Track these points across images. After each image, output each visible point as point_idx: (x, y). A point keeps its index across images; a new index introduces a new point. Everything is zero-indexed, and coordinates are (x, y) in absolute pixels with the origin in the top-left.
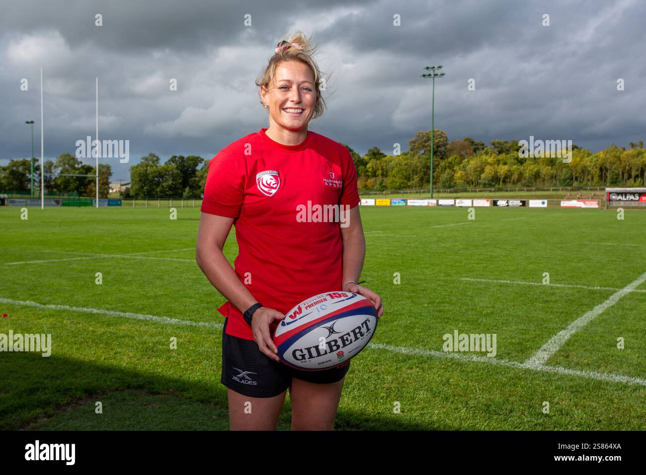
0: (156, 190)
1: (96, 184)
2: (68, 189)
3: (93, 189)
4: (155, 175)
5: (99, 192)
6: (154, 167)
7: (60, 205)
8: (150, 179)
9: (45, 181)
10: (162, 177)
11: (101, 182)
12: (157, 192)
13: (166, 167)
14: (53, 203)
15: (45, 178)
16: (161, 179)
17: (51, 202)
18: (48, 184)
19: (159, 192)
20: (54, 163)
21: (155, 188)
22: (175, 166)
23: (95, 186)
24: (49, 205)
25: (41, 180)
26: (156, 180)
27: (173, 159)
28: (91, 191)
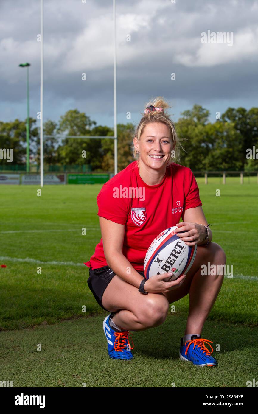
0: (203, 162)
1: (113, 155)
2: (77, 163)
3: (110, 161)
4: (201, 137)
5: (118, 166)
6: (200, 127)
7: (64, 183)
8: (194, 145)
9: (45, 151)
10: (212, 142)
11: (122, 152)
12: (204, 165)
13: (218, 126)
14: (56, 179)
15: (46, 147)
16: (210, 145)
17: (53, 178)
18: (50, 156)
19: (207, 165)
20: (56, 125)
21: (202, 158)
22: (233, 124)
23: (113, 159)
24: (50, 183)
25: (39, 150)
26: (203, 147)
27: (230, 114)
28: (108, 165)
